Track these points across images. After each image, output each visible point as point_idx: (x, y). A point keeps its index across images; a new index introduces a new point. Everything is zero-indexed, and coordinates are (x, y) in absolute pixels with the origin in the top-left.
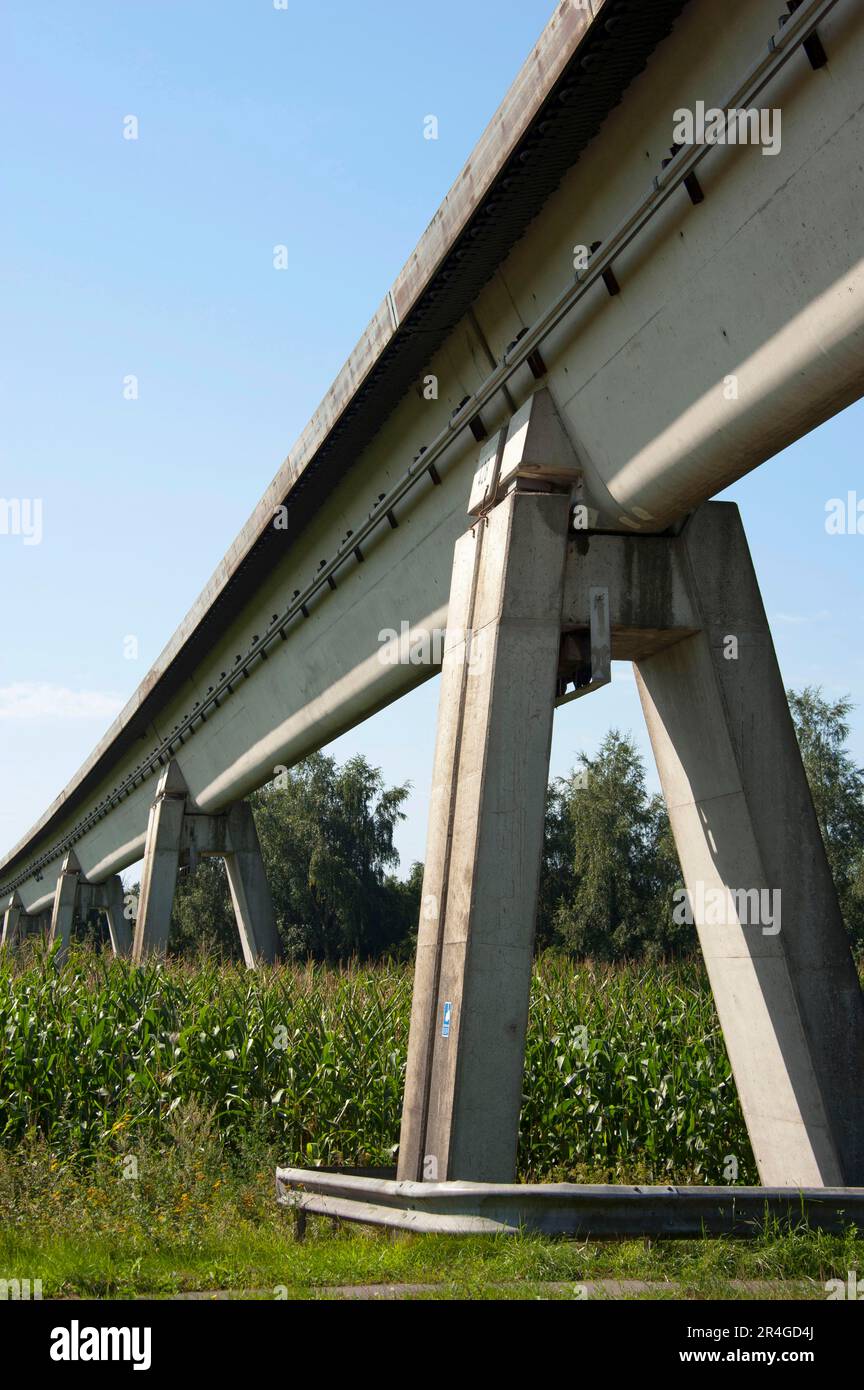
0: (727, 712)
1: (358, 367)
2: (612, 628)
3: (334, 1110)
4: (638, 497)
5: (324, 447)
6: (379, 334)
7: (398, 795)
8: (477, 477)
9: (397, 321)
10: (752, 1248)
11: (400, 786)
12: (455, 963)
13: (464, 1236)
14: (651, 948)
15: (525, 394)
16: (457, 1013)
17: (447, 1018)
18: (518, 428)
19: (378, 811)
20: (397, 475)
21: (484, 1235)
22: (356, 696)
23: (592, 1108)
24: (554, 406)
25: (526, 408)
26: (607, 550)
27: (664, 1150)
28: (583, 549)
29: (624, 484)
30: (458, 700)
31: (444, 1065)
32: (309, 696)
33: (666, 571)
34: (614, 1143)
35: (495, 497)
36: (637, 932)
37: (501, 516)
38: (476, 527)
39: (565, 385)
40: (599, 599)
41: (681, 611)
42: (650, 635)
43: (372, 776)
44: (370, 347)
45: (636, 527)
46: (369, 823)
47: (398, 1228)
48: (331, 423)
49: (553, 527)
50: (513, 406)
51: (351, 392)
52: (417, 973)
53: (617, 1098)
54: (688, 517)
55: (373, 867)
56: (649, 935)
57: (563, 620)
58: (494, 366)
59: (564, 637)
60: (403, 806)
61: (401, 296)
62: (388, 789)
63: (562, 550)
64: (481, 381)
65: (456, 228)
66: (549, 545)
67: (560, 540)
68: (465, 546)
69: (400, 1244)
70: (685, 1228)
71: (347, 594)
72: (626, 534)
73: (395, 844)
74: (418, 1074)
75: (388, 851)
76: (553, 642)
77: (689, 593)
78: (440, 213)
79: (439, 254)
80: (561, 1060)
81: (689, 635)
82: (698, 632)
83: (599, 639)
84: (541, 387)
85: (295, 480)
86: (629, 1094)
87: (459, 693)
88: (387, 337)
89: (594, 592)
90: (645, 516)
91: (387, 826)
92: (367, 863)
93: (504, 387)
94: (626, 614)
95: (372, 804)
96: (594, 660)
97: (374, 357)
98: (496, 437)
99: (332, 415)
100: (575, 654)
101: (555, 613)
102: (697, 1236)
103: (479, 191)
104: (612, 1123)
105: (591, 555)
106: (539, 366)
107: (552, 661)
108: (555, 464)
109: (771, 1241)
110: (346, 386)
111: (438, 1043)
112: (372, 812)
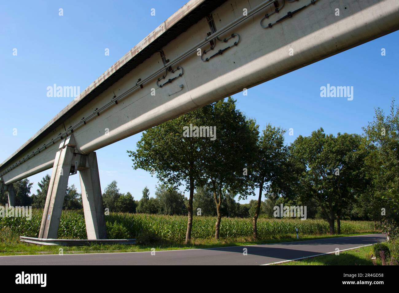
0: (92, 179)
1: (46, 127)
2: (78, 166)
3: (27, 229)
4: (84, 150)
5: (38, 137)
6: (50, 123)
7: (32, 184)
8: (61, 144)
9: (53, 122)
10: (90, 247)
11: (32, 183)
12: (51, 210)
13: (51, 246)
14: (66, 208)
15: (70, 134)
16: (51, 217)
17: (49, 217)
18: (68, 139)
19: (28, 186)
20: (48, 142)
21: (54, 246)
22: (36, 171)
23: (65, 229)
24: (74, 137)
25: (70, 136)
26: (79, 156)
27: (74, 235)
28: (75, 156)
29: (82, 148)
30: (55, 174)
31: (48, 223)
32: (27, 170)
33: (86, 159)
34: (67, 234)
35: (64, 147)
36: (65, 205)
37: (64, 150)
38: (60, 151)
39: (75, 134)
40: (77, 162)
41: (87, 165)
42: (82, 168)
43: (28, 181)
44: (48, 125)
45: (83, 154)
46: (27, 188)
47: (42, 245)
48: (40, 134)
49: (72, 152)
50: (67, 136)
51: (44, 130)
52: (44, 210)
53: (69, 228)
54: (89, 153)
55: (27, 194)
56: (66, 206)
57: (71, 165)
58: (66, 130)
59: (71, 167)
60: (32, 186)
61: (54, 119)
62: (30, 183)
63: (72, 156)
64: (63, 132)
65: (65, 113)
66: (71, 155)
67: (73, 154)
68: (58, 153)
69: (43, 247)
70: (81, 245)
71: (36, 157)
72: (81, 154)
73: (30, 191)
74: (43, 224)
75: (29, 192)
76: (70, 168)
77: (88, 163)
78: (62, 110)
79: (62, 115)
80: (61, 223)
81: (88, 168)
82: (89, 168)
83: (76, 168)
84: (72, 134)
85: (32, 140)
86: (70, 228)
87: (55, 173)
88: (51, 124)
89: (76, 161)
90: (84, 152)
91: (29, 188)
92: (26, 193)
93: (67, 133)
94: (80, 164)
95: (28, 185)
96: (75, 170)
97: (49, 126)
98: (64, 139)
99: (40, 133)
100: (72, 170)
101: (70, 164)
102: (83, 246)
103: (69, 109)
104: (67, 231)
105: (76, 157)
106: (72, 131)
107: (69, 170)
108: (73, 144)
109: (92, 246)
110: (43, 129)
111: (47, 220)
112: (27, 186)
